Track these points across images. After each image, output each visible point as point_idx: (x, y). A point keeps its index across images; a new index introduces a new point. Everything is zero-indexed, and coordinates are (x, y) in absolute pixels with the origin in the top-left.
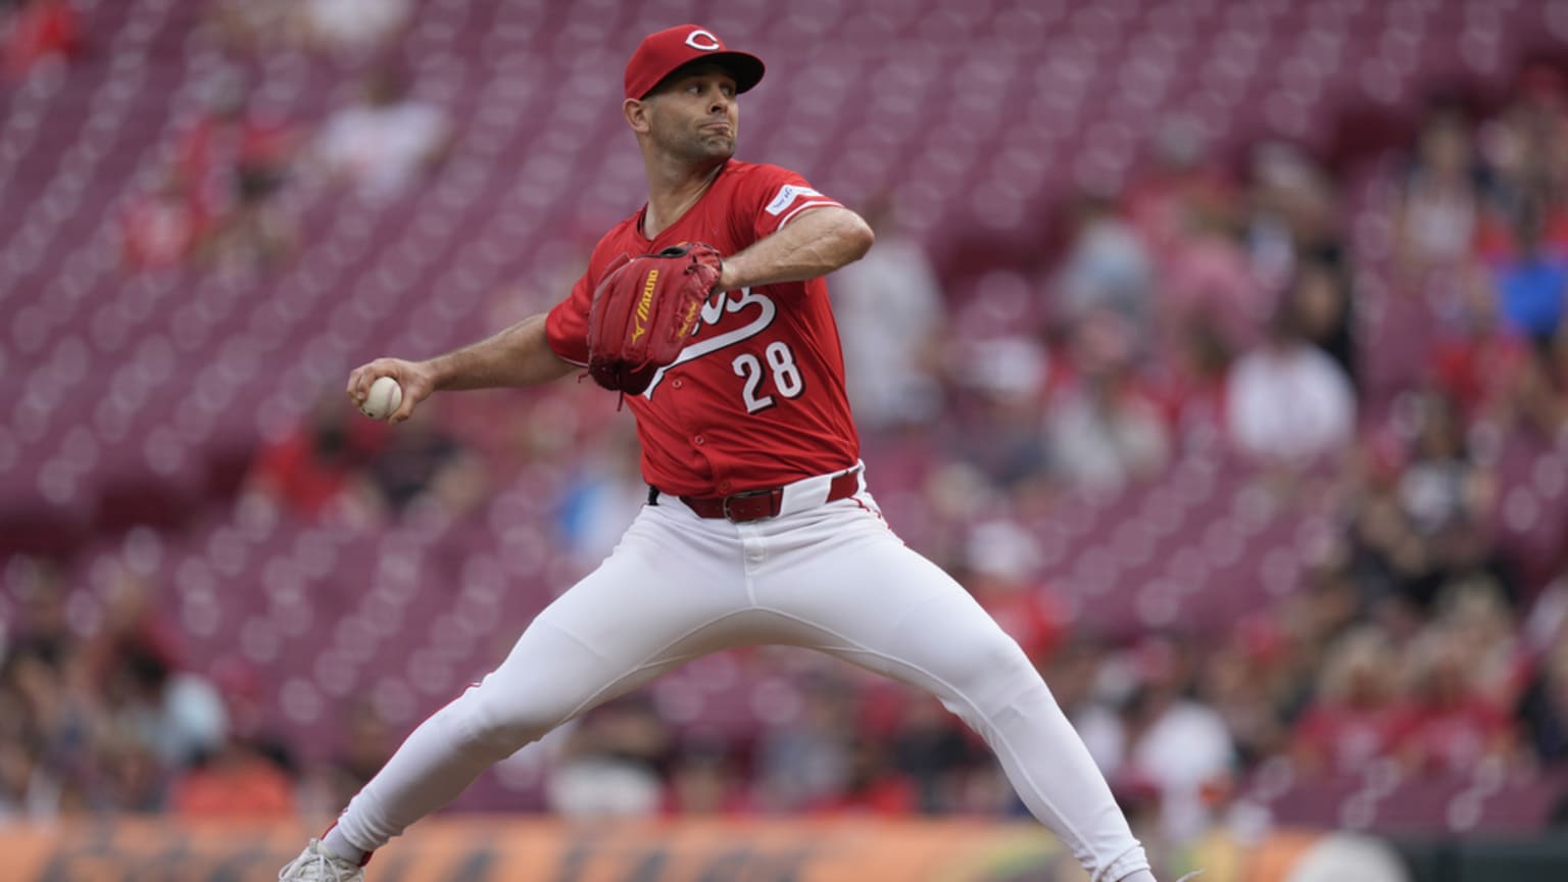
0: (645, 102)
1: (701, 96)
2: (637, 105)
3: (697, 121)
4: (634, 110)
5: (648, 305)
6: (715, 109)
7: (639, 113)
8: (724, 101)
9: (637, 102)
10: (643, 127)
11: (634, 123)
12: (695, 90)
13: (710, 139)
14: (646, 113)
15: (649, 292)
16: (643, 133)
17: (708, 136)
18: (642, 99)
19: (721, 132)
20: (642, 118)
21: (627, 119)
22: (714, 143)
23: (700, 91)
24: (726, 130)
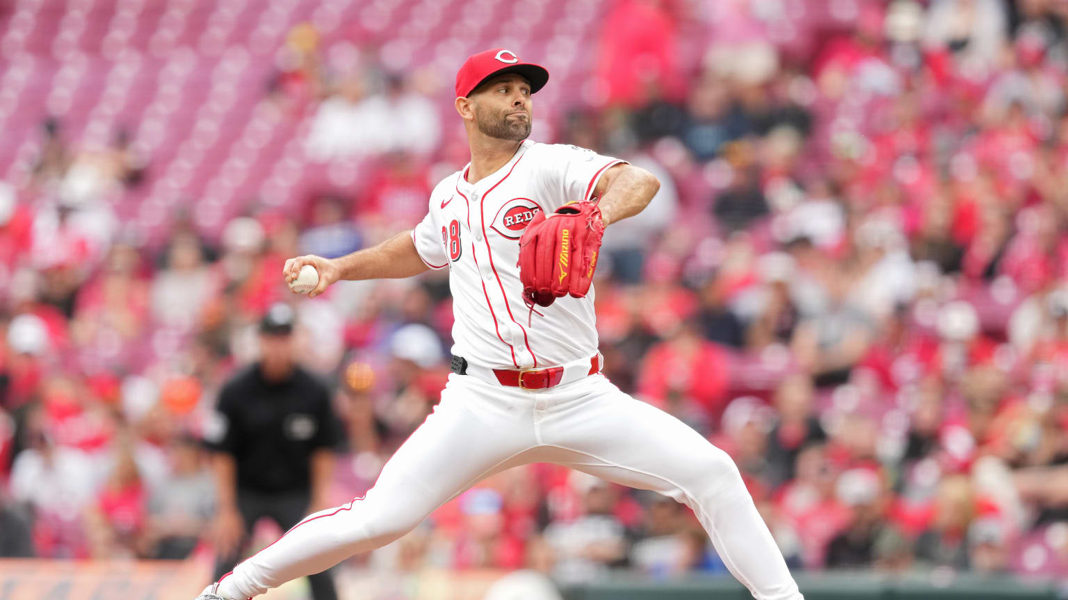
0: (469, 100)
1: (508, 95)
2: (464, 101)
3: (504, 112)
4: (462, 104)
5: (567, 255)
6: (517, 103)
7: (466, 106)
8: (522, 98)
9: (464, 98)
10: (468, 116)
11: (463, 114)
12: (504, 91)
13: (514, 123)
14: (471, 107)
15: (565, 245)
16: (468, 120)
17: (513, 121)
18: (467, 97)
19: (520, 118)
20: (468, 110)
21: (459, 110)
22: (516, 125)
23: (507, 91)
24: (524, 117)
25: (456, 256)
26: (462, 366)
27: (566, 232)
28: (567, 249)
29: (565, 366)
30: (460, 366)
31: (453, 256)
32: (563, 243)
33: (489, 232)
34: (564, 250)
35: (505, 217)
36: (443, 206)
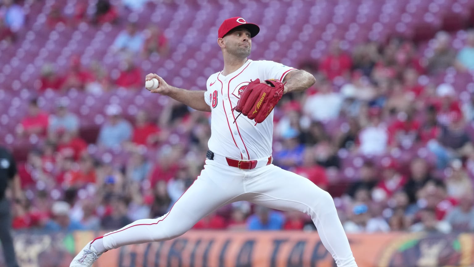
0: (224, 38)
1: (240, 37)
2: (221, 40)
3: (239, 44)
5: (260, 104)
6: (244, 40)
7: (222, 42)
8: (247, 38)
9: (221, 38)
10: (223, 46)
11: (221, 46)
12: (239, 35)
13: (243, 49)
14: (224, 43)
15: (262, 100)
16: (223, 48)
17: (242, 48)
18: (222, 38)
19: (246, 47)
20: (223, 44)
21: (219, 44)
22: (244, 50)
23: (240, 35)
24: (248, 46)
25: (215, 106)
26: (211, 156)
27: (264, 94)
28: (262, 101)
29: (258, 160)
30: (211, 155)
31: (213, 106)
32: (261, 98)
33: (231, 96)
34: (261, 101)
35: (239, 89)
36: (211, 85)
